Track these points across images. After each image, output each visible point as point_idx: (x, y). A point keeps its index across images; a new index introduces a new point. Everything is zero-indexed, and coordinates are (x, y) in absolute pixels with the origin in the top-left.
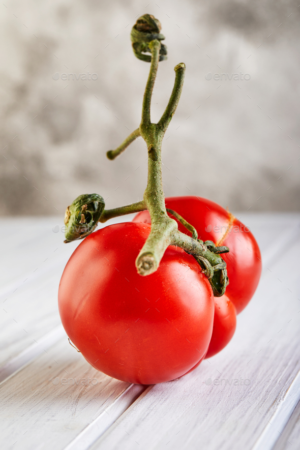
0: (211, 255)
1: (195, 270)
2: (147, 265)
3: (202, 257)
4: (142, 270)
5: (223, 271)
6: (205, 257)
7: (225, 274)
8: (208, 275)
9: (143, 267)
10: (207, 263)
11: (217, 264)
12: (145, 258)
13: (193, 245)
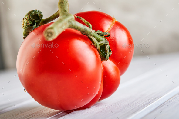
0: (97, 36)
1: (88, 44)
2: (50, 35)
3: (91, 36)
4: (47, 38)
5: (106, 45)
6: (94, 36)
7: (108, 47)
8: (96, 46)
9: (48, 36)
10: (94, 40)
11: (102, 41)
12: (49, 31)
13: (85, 29)
